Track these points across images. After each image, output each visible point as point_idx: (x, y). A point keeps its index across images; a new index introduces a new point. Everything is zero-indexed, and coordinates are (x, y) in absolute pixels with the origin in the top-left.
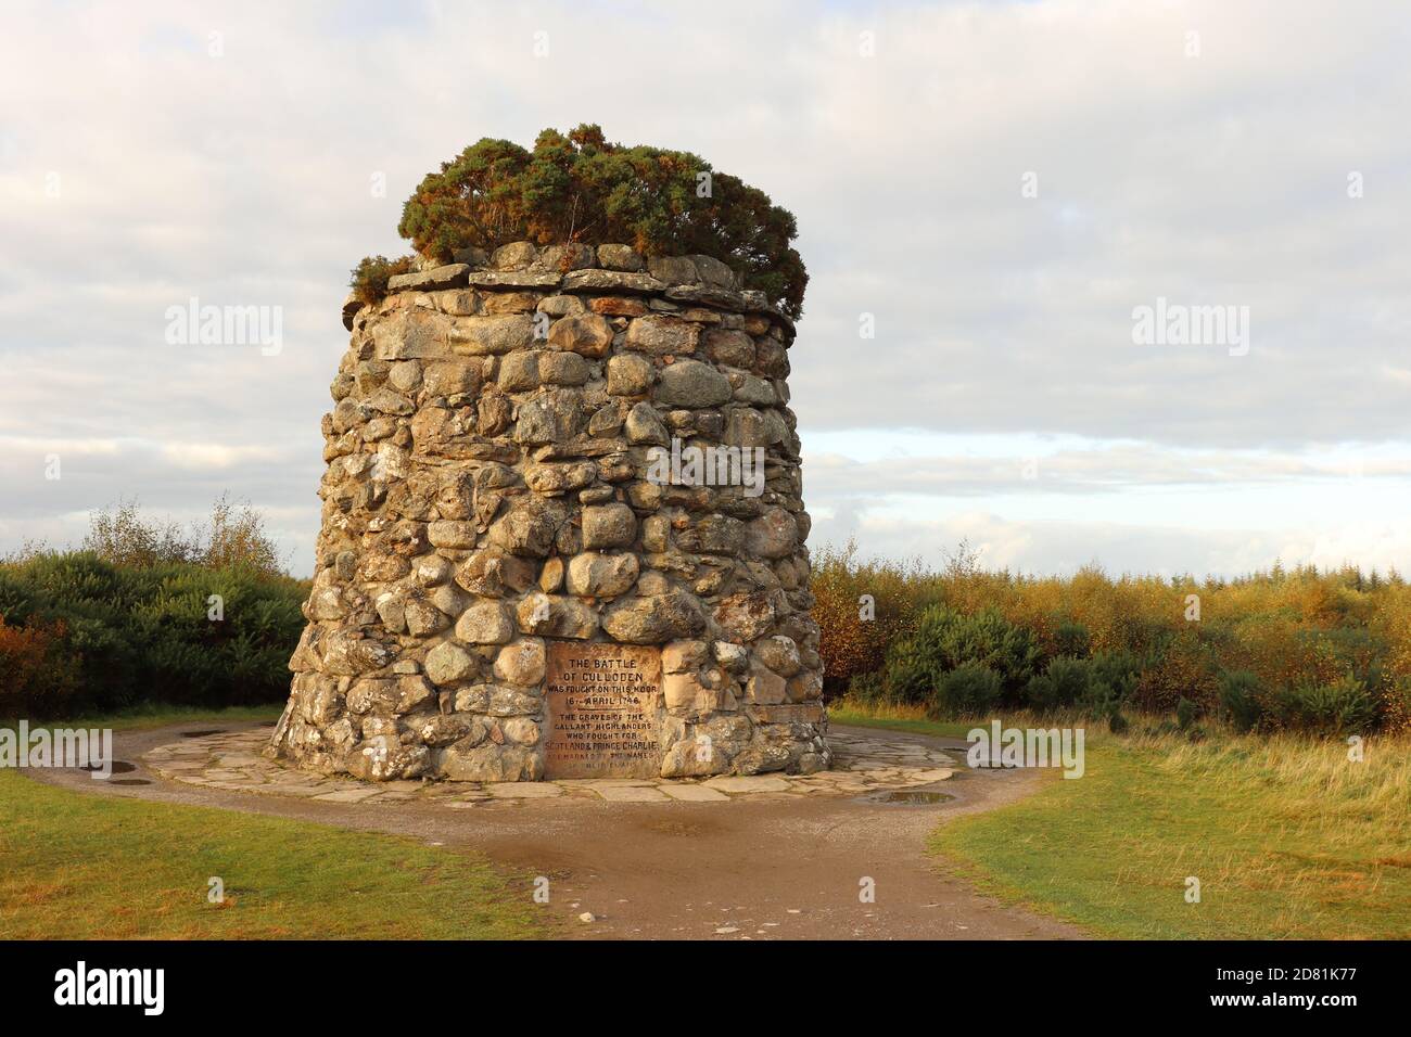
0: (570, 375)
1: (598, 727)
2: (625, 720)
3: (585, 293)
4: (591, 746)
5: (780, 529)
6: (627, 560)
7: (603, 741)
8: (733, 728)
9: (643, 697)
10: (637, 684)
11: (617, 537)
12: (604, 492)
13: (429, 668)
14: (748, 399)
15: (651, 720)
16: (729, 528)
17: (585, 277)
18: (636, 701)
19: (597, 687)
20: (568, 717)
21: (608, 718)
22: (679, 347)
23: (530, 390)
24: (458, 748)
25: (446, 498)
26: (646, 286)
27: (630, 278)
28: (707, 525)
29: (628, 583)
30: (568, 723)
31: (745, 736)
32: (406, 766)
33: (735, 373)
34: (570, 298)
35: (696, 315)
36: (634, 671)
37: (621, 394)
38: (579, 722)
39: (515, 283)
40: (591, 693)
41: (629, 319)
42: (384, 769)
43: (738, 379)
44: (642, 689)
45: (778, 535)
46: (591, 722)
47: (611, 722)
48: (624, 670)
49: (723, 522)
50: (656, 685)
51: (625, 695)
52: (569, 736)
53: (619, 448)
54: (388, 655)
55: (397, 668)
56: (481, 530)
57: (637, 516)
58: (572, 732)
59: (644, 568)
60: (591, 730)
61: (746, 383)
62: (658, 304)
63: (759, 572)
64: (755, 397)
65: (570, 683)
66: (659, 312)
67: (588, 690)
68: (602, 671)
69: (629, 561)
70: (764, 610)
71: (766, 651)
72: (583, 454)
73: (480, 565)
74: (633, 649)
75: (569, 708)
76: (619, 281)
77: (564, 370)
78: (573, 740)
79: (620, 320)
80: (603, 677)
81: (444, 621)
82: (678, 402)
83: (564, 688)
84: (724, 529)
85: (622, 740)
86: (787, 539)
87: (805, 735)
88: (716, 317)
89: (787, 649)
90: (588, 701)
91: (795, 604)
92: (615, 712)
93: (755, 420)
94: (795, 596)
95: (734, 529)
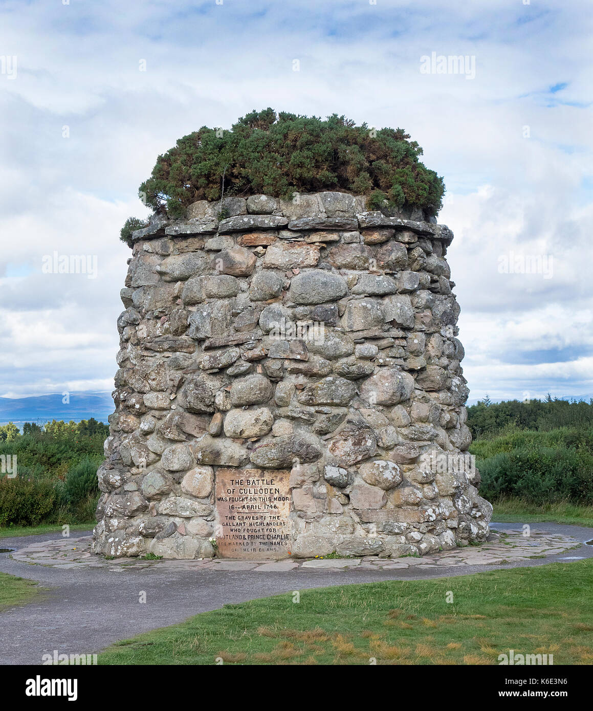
0: (224, 291)
1: (251, 525)
2: (268, 520)
3: (232, 233)
4: (246, 537)
5: (387, 384)
6: (262, 413)
7: (254, 534)
8: (337, 526)
9: (278, 504)
10: (276, 495)
11: (252, 398)
12: (242, 368)
13: (143, 487)
14: (364, 292)
15: (285, 520)
16: (337, 387)
17: (230, 223)
18: (275, 507)
19: (249, 498)
20: (230, 518)
21: (257, 518)
22: (303, 262)
23: (200, 303)
24: (158, 538)
25: (152, 377)
26: (271, 224)
27: (260, 220)
28: (320, 385)
29: (266, 428)
30: (231, 521)
31: (349, 531)
32: (128, 548)
33: (352, 274)
34: (223, 237)
35: (316, 238)
36: (273, 487)
37: (258, 300)
38: (238, 521)
39: (188, 232)
40: (245, 502)
41: (265, 247)
42: (116, 550)
43: (355, 278)
44: (280, 499)
45: (385, 389)
46: (246, 521)
47: (259, 521)
48: (266, 486)
49: (333, 382)
50: (289, 496)
51: (268, 503)
52: (232, 530)
53: (253, 338)
54: (122, 479)
55: (126, 488)
56: (172, 397)
57: (271, 381)
58: (233, 527)
59: (276, 417)
60: (247, 526)
61: (362, 281)
62: (285, 234)
63: (369, 415)
64: (370, 290)
65: (231, 495)
66: (286, 239)
67: (243, 500)
68: (252, 487)
69: (264, 413)
71: (366, 469)
72: (230, 343)
73: (171, 419)
74: (273, 472)
75: (231, 512)
76: (252, 222)
77: (219, 288)
78: (233, 533)
79: (260, 249)
80: (252, 491)
81: (153, 457)
82: (301, 301)
83: (228, 499)
84: (334, 388)
85: (266, 533)
86: (392, 391)
87: (397, 531)
88: (334, 237)
89: (381, 470)
90: (244, 507)
91: (406, 437)
92: (262, 515)
93: (365, 308)
94: (405, 431)
95: (343, 388)
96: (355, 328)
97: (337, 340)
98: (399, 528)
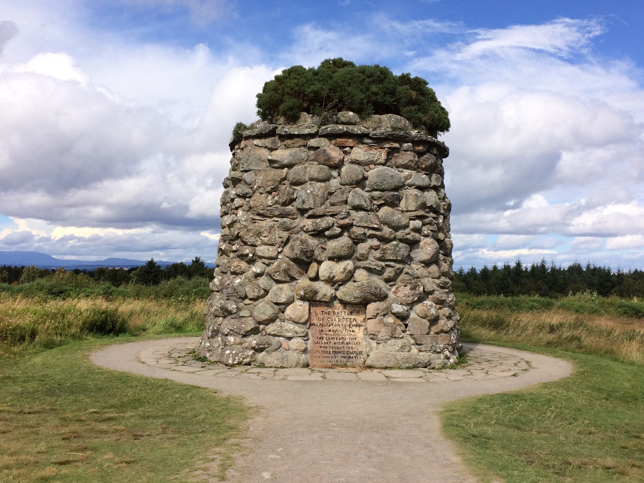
0: (322, 176)
1: (335, 343)
2: (347, 341)
3: (330, 136)
4: (331, 352)
5: (429, 249)
6: (348, 264)
7: (337, 350)
8: (400, 346)
9: (356, 329)
10: (354, 323)
11: (343, 253)
12: (336, 232)
13: (255, 314)
14: (414, 185)
15: (360, 341)
16: (400, 248)
17: (329, 129)
18: (353, 331)
19: (334, 324)
20: (320, 338)
21: (340, 339)
22: (377, 160)
23: (303, 184)
24: (267, 352)
25: (264, 235)
26: (359, 132)
27: (351, 128)
28: (388, 247)
29: (349, 275)
30: (320, 341)
31: (407, 350)
32: (244, 359)
33: (406, 172)
34: (322, 139)
35: (386, 145)
36: (352, 317)
37: (346, 184)
38: (326, 341)
39: (296, 133)
40: (331, 327)
41: (351, 148)
42: (234, 360)
43: (408, 175)
44: (356, 326)
45: (428, 251)
46: (331, 341)
47: (341, 341)
48: (347, 316)
49: (397, 246)
50: (363, 324)
51: (348, 328)
52: (321, 347)
53: (344, 211)
54: (237, 308)
55: (241, 314)
56: (280, 250)
57: (354, 242)
58: (322, 345)
59: (356, 268)
60: (332, 345)
61: (413, 177)
62: (365, 140)
63: (417, 269)
64: (418, 183)
65: (321, 322)
66: (366, 144)
67: (329, 326)
68: (337, 316)
69: (349, 264)
70: (417, 288)
71: (418, 308)
72: (327, 214)
73: (279, 266)
74: (352, 307)
75: (321, 334)
76: (346, 130)
77: (319, 174)
78: (322, 349)
79: (347, 149)
80: (337, 319)
81: (262, 292)
82: (375, 187)
83: (319, 324)
84: (398, 249)
85: (346, 350)
86: (433, 253)
87: (439, 350)
88: (396, 145)
89: (429, 308)
90: (330, 331)
91: (438, 286)
92: (343, 336)
93: (416, 195)
94: (437, 281)
95: (403, 249)
96: (410, 209)
97: (400, 216)
98: (440, 348)
